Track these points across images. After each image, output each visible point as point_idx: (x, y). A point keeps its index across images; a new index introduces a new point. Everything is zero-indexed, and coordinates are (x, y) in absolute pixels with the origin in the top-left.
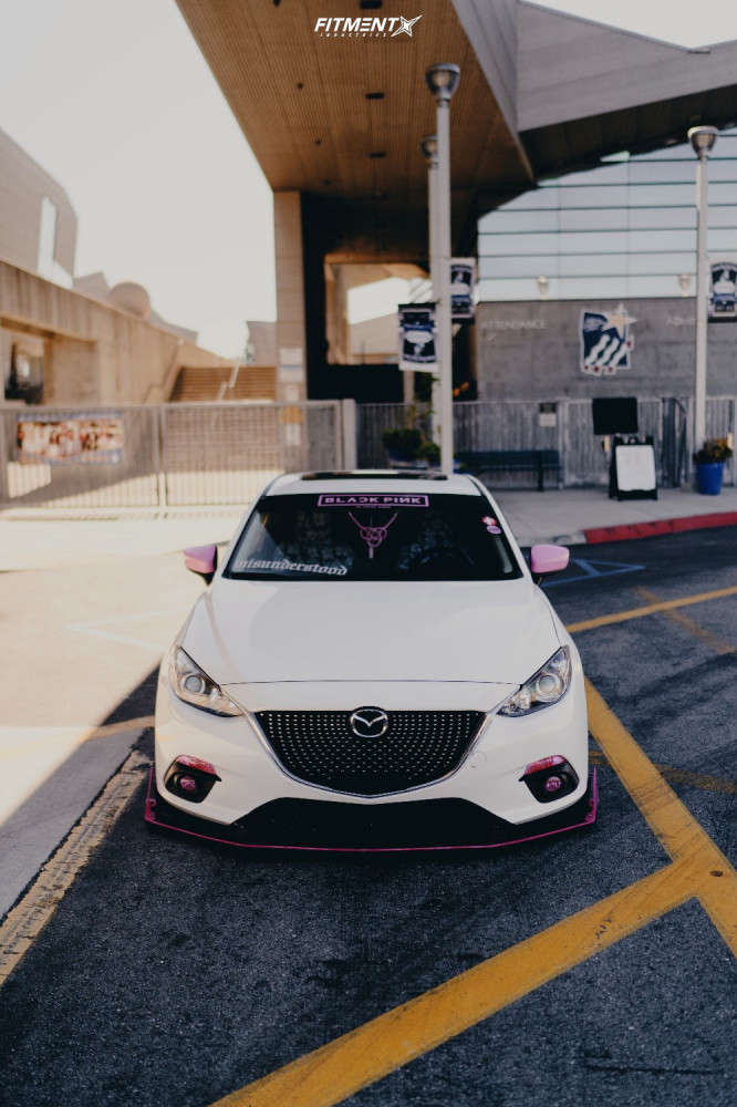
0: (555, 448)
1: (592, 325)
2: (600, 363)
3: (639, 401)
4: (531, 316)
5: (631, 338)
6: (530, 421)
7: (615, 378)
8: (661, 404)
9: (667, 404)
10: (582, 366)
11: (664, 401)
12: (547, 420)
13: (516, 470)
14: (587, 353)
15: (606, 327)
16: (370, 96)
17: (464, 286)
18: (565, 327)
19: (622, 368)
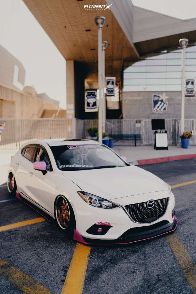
0: (140, 134)
1: (156, 99)
2: (158, 110)
3: (165, 120)
4: (139, 96)
5: (167, 102)
6: (133, 125)
7: (162, 114)
8: (172, 121)
9: (174, 121)
10: (153, 111)
11: (173, 120)
12: (138, 125)
13: (129, 140)
14: (154, 106)
15: (160, 99)
16: (87, 31)
17: (112, 85)
18: (148, 99)
19: (164, 111)
